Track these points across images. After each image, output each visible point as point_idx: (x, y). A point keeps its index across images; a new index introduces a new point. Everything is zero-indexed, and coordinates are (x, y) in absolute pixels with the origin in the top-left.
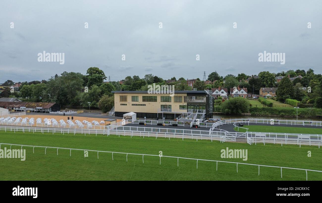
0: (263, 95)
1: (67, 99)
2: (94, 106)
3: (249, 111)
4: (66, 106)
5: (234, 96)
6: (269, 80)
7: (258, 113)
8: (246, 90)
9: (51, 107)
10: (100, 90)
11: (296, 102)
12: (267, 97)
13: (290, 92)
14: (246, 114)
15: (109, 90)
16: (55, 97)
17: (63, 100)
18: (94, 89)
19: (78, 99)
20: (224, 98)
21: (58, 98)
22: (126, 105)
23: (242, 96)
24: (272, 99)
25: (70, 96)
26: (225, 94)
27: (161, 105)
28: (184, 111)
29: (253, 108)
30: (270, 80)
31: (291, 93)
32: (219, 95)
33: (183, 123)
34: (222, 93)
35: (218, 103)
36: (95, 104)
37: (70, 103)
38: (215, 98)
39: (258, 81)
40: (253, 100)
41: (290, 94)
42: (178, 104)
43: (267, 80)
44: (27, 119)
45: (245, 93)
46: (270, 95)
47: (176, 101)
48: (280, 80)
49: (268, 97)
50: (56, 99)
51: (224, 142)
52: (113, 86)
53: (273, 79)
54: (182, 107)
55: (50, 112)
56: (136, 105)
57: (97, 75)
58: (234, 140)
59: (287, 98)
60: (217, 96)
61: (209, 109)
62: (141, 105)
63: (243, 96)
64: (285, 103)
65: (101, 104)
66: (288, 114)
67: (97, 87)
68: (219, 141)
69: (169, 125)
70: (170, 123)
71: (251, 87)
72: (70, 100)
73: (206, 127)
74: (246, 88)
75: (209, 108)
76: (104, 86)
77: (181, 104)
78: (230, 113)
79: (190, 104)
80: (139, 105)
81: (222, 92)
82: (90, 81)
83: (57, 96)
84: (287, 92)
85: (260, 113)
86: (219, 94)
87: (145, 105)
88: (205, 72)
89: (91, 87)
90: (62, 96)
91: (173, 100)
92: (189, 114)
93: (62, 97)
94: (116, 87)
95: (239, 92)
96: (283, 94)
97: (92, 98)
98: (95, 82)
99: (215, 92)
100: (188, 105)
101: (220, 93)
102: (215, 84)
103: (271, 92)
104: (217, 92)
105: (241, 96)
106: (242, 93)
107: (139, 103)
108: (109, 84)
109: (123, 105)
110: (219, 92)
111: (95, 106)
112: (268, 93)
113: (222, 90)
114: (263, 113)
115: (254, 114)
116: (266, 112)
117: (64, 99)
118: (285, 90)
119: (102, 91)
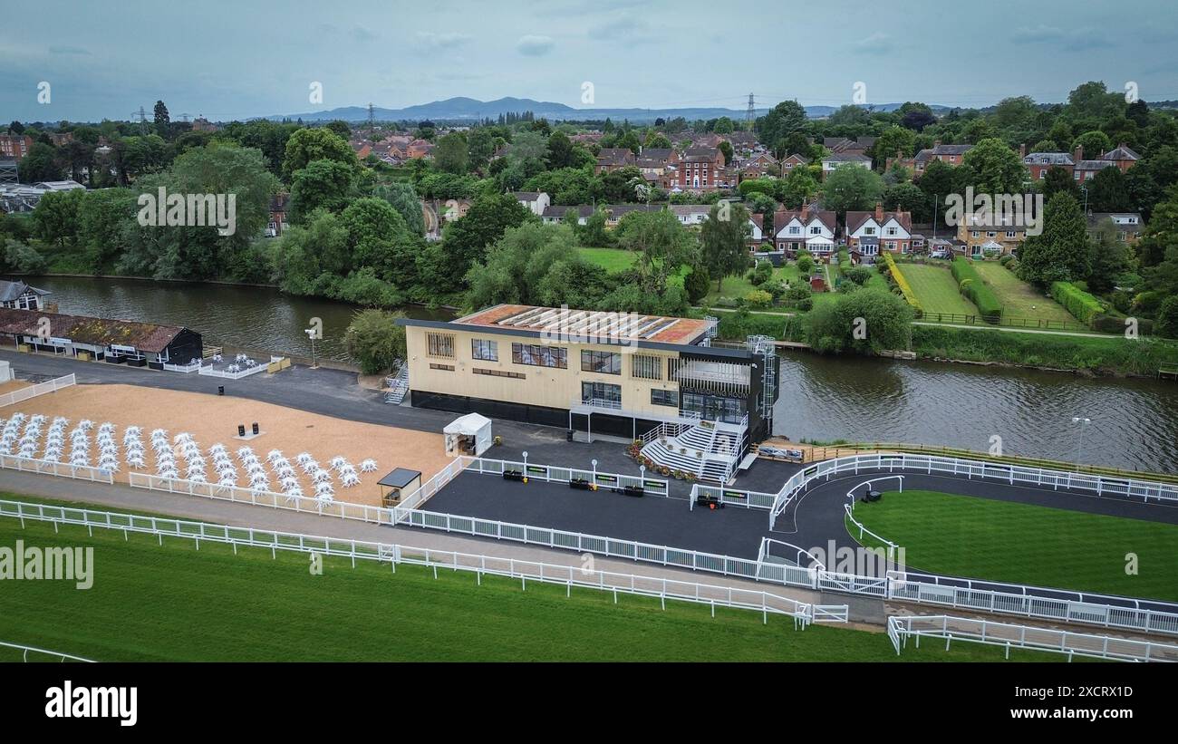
0: (971, 244)
1: (219, 255)
2: (325, 291)
3: (909, 343)
4: (215, 280)
5: (861, 246)
6: (999, 177)
7: (943, 352)
8: (907, 221)
9: (168, 346)
10: (344, 231)
11: (1088, 307)
12: (985, 254)
13: (1074, 256)
14: (897, 354)
15: (380, 227)
16: (170, 249)
17: (204, 261)
18: (322, 226)
19: (259, 259)
20: (821, 254)
21: (182, 254)
22: (452, 369)
23: (891, 247)
24: (1003, 264)
25: (229, 244)
26: (824, 238)
27: (583, 383)
28: (668, 414)
29: (925, 333)
30: (1005, 178)
31: (1074, 260)
32: (803, 242)
33: (665, 487)
34: (816, 231)
35: (794, 297)
36: (327, 286)
37: (229, 272)
38: (786, 251)
39: (956, 181)
40: (932, 264)
41: (1069, 265)
42: (647, 386)
43: (991, 177)
44: (87, 425)
45: (902, 234)
46: (997, 246)
47: (637, 374)
48: (1043, 167)
49: (989, 254)
50: (175, 256)
51: (808, 623)
52: (393, 211)
53: (1016, 174)
54: (660, 398)
55: (166, 367)
56: (490, 373)
57: (328, 164)
58: (844, 617)
59: (1060, 278)
60: (795, 246)
61: (759, 405)
62: (509, 375)
63: (896, 244)
64: (1049, 295)
65: (355, 342)
66: (1053, 361)
67: (331, 216)
68: (789, 616)
69: (613, 490)
70: (616, 481)
71: (927, 204)
72: (231, 259)
73: (748, 505)
74: (909, 213)
75: (761, 399)
76: (358, 213)
77: (659, 386)
78: (837, 350)
79: (690, 389)
80: (499, 374)
81: (816, 229)
82: (302, 189)
83: (178, 244)
84: (1059, 254)
85: (952, 351)
86: (800, 235)
87: (522, 376)
88: (751, 96)
89: (308, 216)
90: (198, 242)
91: (626, 366)
92: (686, 428)
93: (200, 249)
94: (405, 210)
95: (878, 228)
96: (1045, 263)
97: (315, 259)
98: (323, 195)
99: (787, 229)
100: (682, 391)
101: (804, 233)
102: (791, 181)
103: (1001, 234)
104: (795, 230)
105: (887, 244)
106: (892, 233)
107: (501, 365)
108: (377, 205)
109: (440, 367)
110: (802, 229)
111: (329, 293)
112: (991, 235)
113: (816, 223)
114: (959, 353)
115: (929, 354)
116: (973, 349)
117: (205, 254)
118: (1052, 249)
119: (352, 234)
